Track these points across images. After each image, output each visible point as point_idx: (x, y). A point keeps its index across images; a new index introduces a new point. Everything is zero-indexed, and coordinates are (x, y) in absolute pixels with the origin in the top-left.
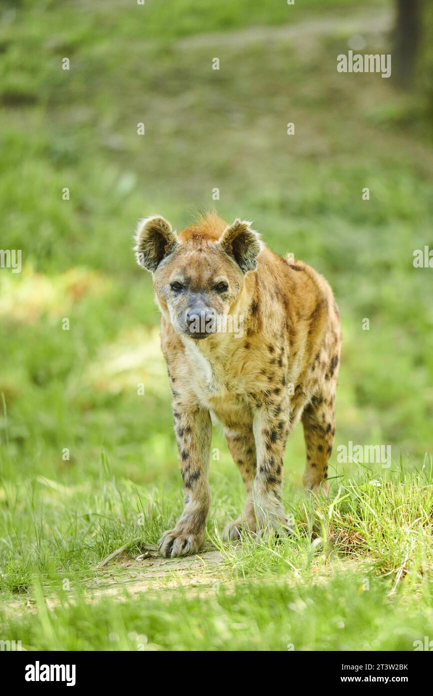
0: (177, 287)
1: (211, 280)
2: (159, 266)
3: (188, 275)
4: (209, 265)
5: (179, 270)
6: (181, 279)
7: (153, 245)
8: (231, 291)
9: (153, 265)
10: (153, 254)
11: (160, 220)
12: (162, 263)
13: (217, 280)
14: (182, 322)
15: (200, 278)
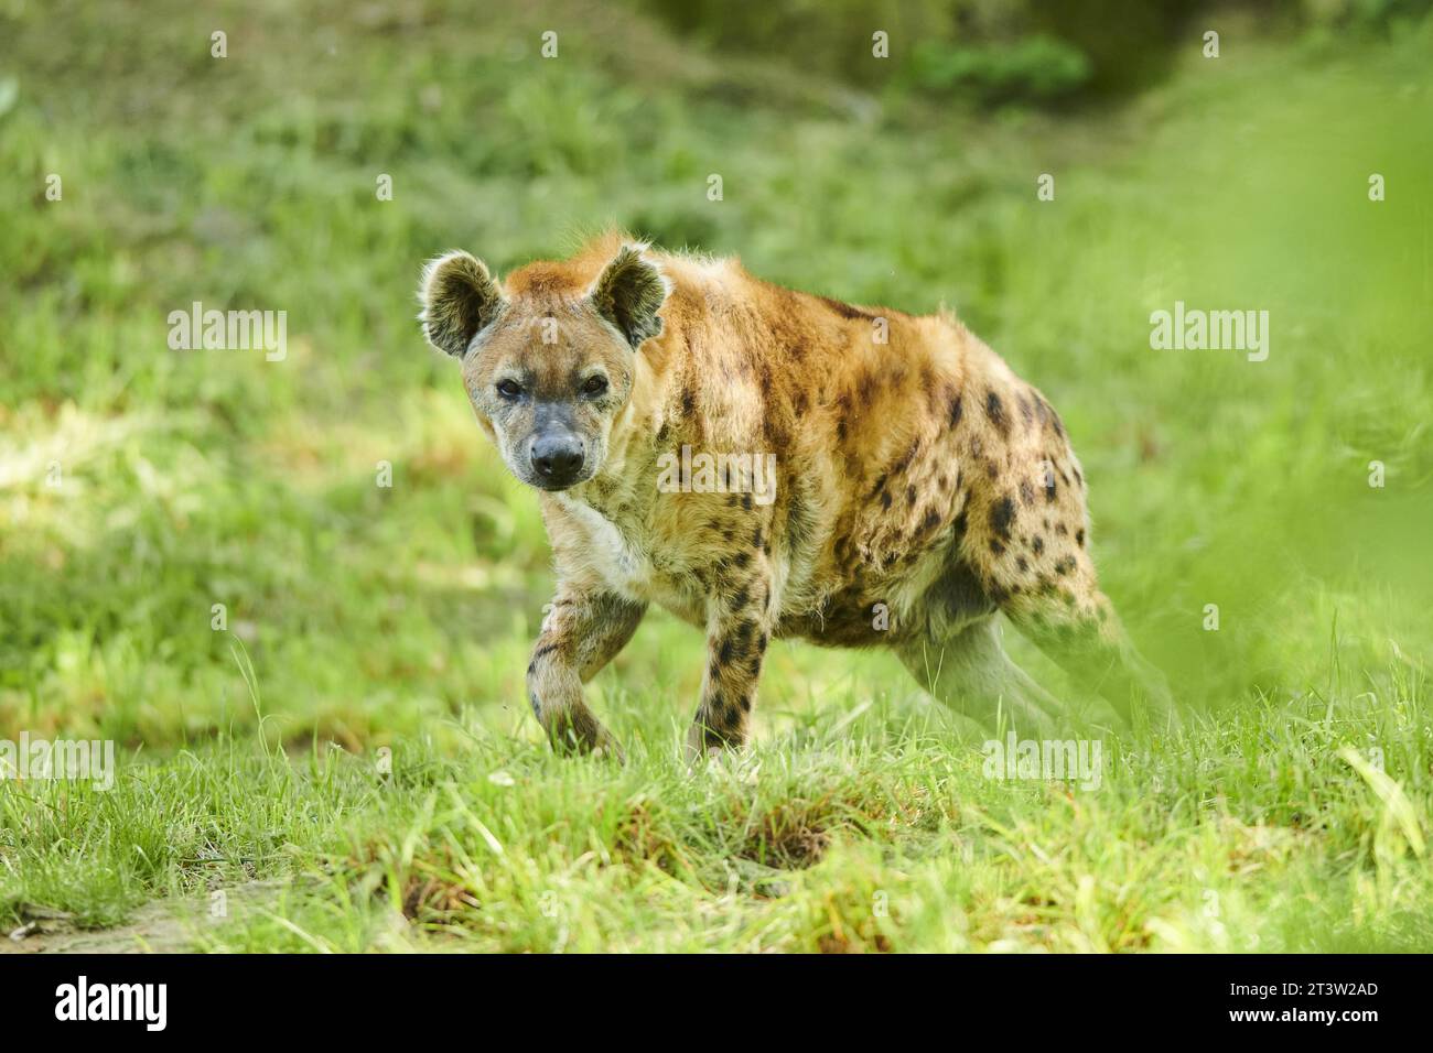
0: (509, 389)
1: (574, 374)
2: (470, 347)
3: (531, 369)
4: (569, 345)
5: (511, 358)
6: (517, 375)
7: (455, 307)
8: (613, 391)
9: (457, 345)
10: (456, 325)
11: (464, 261)
12: (475, 342)
13: (586, 373)
14: (523, 462)
15: (553, 373)
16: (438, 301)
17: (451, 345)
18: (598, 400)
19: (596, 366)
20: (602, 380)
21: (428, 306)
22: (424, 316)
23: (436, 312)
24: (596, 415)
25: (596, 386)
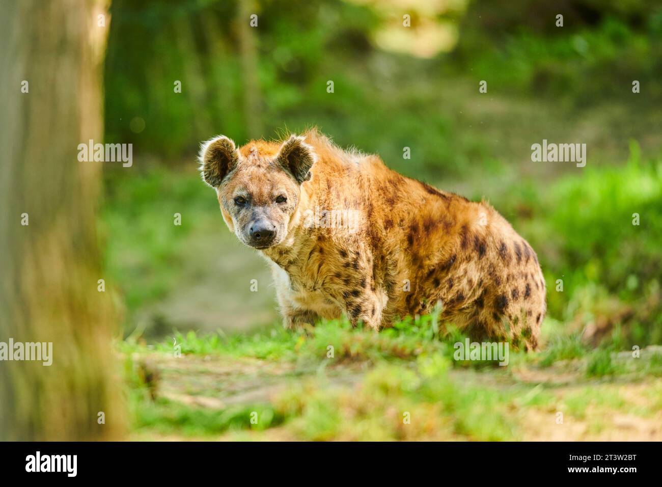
16: (209, 161)
17: (214, 183)
18: (282, 206)
19: (281, 190)
20: (285, 197)
21: (204, 163)
22: (202, 168)
23: (208, 166)
24: (281, 213)
25: (281, 199)
